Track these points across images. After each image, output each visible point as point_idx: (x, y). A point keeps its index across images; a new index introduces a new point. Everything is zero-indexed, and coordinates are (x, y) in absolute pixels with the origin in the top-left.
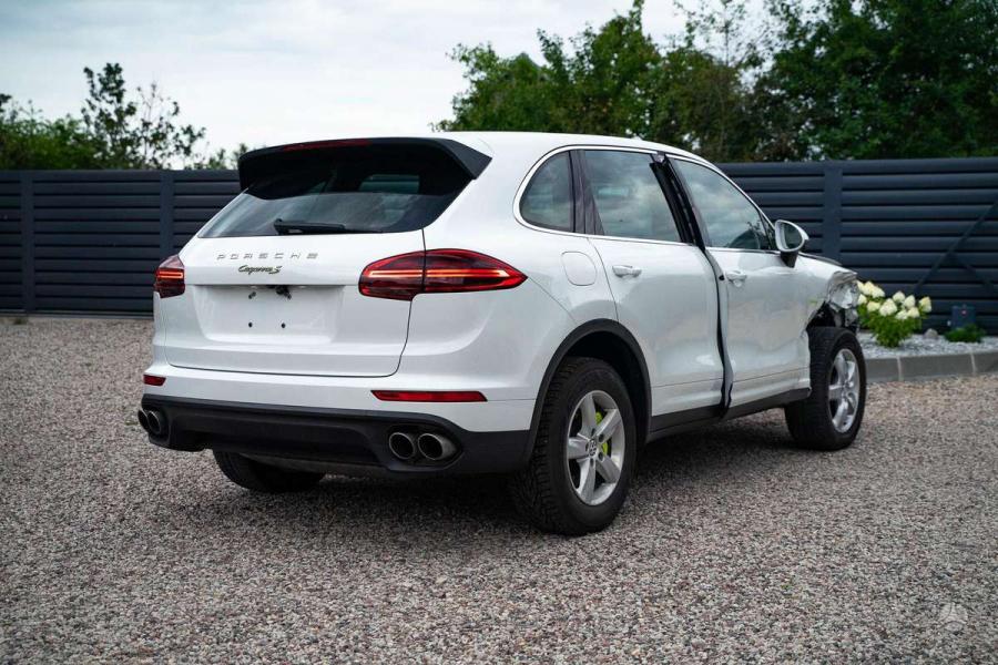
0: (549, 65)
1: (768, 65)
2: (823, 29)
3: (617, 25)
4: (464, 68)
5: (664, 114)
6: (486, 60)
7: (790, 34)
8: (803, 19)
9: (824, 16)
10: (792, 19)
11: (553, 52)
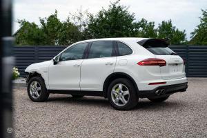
1: (87, 26)
3: (52, 16)
10: (92, 17)
11: (42, 22)
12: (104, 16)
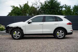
0: (20, 7)
1: (40, 8)
2: (44, 5)
3: (26, 4)
4: (12, 7)
5: (30, 12)
6: (14, 7)
7: (41, 5)
8: (43, 4)
9: (44, 4)
12: (47, 3)
